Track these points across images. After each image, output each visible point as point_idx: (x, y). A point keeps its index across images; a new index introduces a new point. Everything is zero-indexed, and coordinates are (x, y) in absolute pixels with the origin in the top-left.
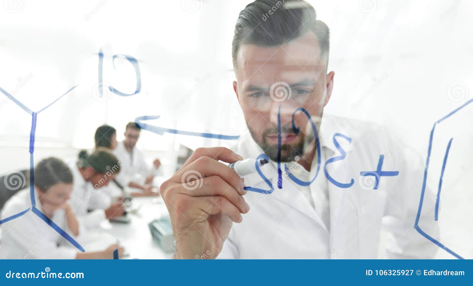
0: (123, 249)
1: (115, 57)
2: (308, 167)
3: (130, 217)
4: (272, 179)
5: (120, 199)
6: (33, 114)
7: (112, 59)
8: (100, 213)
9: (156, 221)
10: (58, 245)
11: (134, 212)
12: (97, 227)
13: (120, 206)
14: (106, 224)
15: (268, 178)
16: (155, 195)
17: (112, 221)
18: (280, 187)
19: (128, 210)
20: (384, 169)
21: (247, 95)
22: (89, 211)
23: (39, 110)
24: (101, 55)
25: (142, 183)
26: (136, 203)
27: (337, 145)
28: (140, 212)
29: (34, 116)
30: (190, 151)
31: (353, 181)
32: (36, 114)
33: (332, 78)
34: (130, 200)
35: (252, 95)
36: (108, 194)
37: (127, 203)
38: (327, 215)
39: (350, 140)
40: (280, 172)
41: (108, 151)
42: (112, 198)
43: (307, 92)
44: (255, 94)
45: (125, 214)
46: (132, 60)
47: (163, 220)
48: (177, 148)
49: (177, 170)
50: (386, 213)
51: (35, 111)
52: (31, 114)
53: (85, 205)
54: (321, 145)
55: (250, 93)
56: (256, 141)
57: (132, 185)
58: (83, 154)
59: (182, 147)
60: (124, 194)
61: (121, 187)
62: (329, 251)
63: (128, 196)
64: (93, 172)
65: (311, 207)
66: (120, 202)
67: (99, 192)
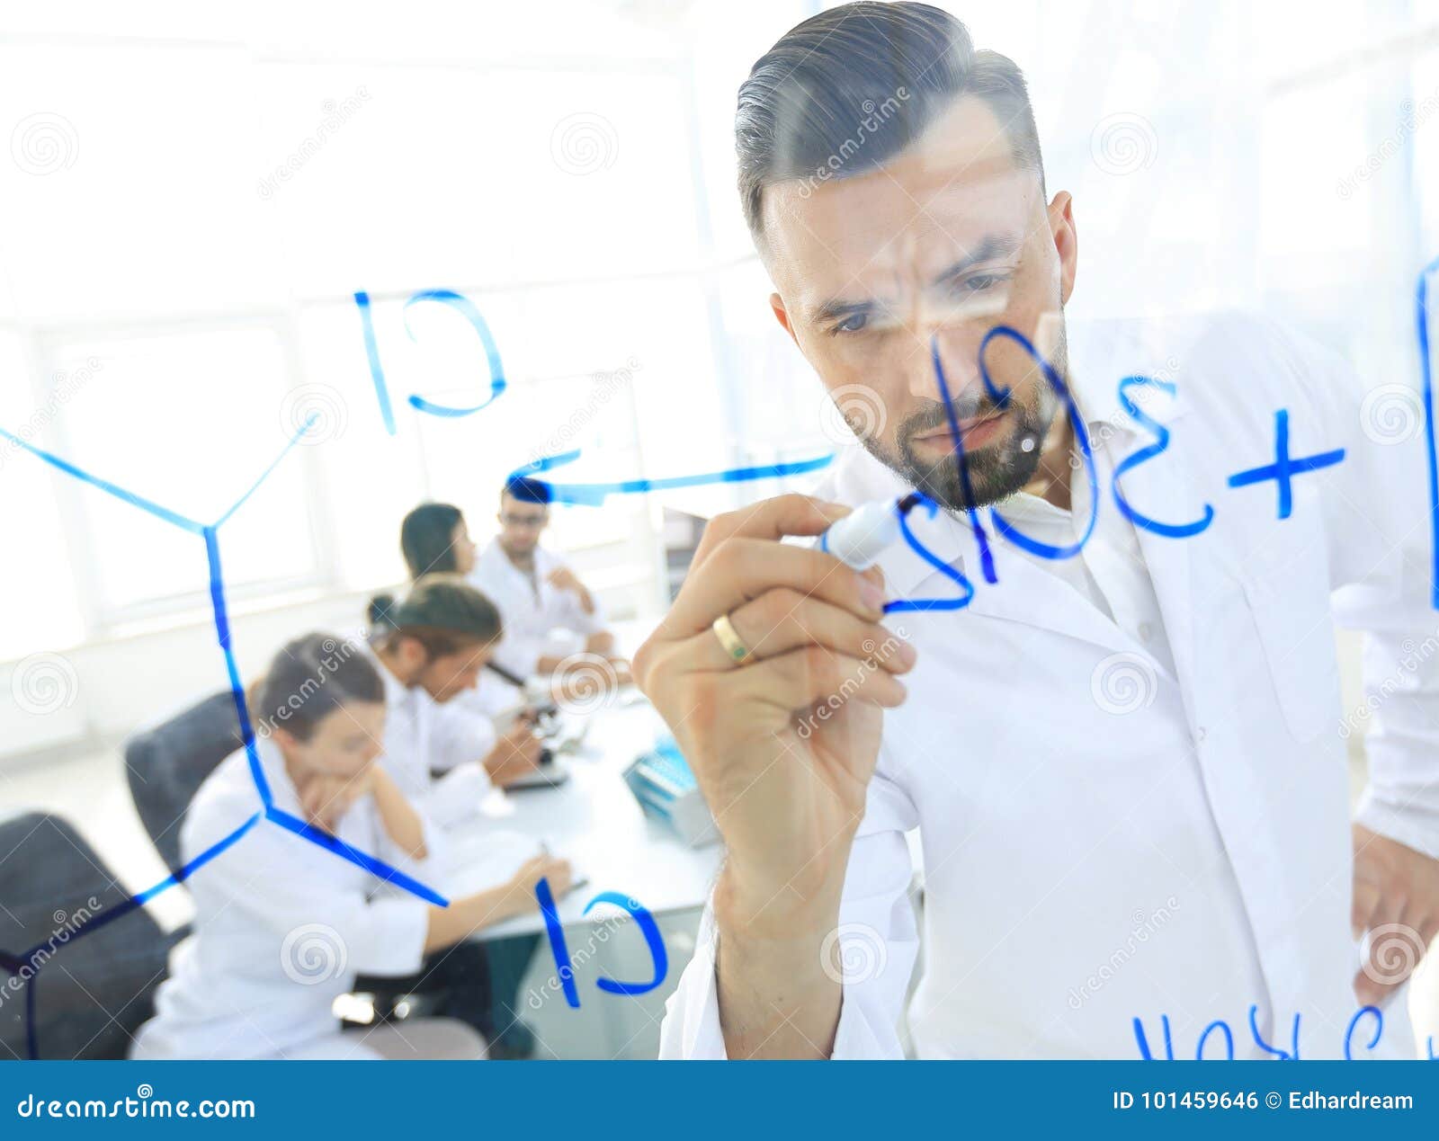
0: (564, 867)
2: (1061, 497)
3: (562, 763)
4: (960, 559)
5: (523, 716)
6: (206, 531)
8: (470, 775)
9: (643, 760)
10: (369, 899)
11: (573, 747)
12: (472, 818)
13: (522, 737)
14: (497, 803)
15: (947, 558)
16: (624, 681)
17: (511, 789)
18: (991, 578)
19: (552, 745)
20: (1297, 451)
21: (822, 331)
22: (437, 774)
23: (220, 518)
24: (362, 299)
26: (571, 719)
27: (1134, 411)
28: (590, 742)
29: (209, 536)
30: (698, 522)
31: (1209, 511)
32: (214, 529)
33: (1067, 214)
34: (552, 713)
35: (836, 330)
36: (483, 711)
37: (546, 725)
38: (1154, 631)
39: (1170, 388)
40: (980, 534)
42: (497, 721)
43: (1002, 278)
44: (845, 323)
45: (546, 758)
47: (664, 752)
48: (658, 522)
49: (674, 589)
50: (1337, 581)
51: (210, 523)
52: (202, 530)
53: (421, 761)
54: (1086, 420)
55: (829, 324)
56: (885, 459)
58: (379, 608)
59: (670, 516)
60: (530, 699)
61: (516, 681)
62: (1190, 738)
63: (543, 702)
64: (422, 654)
65: (1103, 617)
66: (523, 726)
67: (452, 709)
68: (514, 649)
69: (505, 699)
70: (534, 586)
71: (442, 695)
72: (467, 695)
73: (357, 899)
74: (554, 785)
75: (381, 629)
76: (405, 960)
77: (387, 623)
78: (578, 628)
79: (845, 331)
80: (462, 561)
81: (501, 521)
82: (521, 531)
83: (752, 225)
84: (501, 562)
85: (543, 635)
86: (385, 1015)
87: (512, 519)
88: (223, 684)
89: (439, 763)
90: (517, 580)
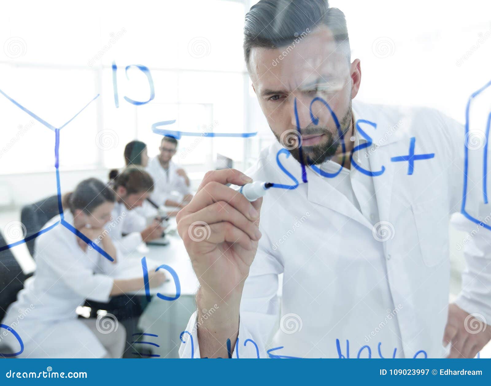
0: (163, 275)
1: (127, 68)
3: (168, 238)
5: (156, 219)
6: (56, 130)
7: (125, 70)
8: (135, 237)
11: (172, 233)
12: (134, 251)
14: (143, 248)
18: (305, 181)
21: (264, 98)
22: (124, 235)
23: (61, 126)
24: (115, 67)
25: (179, 200)
26: (173, 223)
29: (57, 132)
30: (229, 161)
31: (383, 168)
32: (59, 130)
33: (359, 66)
34: (167, 220)
35: (269, 99)
36: (143, 215)
37: (165, 223)
41: (139, 168)
42: (148, 219)
44: (272, 97)
45: (163, 235)
46: (144, 69)
48: (215, 158)
51: (58, 128)
52: (55, 129)
57: (168, 204)
58: (113, 174)
59: (219, 157)
60: (160, 213)
61: (156, 206)
62: (384, 259)
63: (164, 215)
64: (125, 192)
65: (357, 211)
66: (157, 223)
67: (133, 213)
68: (158, 195)
69: (151, 212)
70: (168, 174)
71: (129, 207)
72: (138, 209)
73: (90, 272)
74: (164, 245)
75: (113, 181)
76: (103, 297)
77: (115, 179)
78: (182, 191)
79: (272, 100)
80: (144, 162)
81: (160, 149)
82: (166, 154)
83: (246, 60)
84: (157, 164)
85: (169, 192)
86: (94, 315)
87: (163, 149)
88: (54, 192)
89: (125, 231)
90: (162, 172)
